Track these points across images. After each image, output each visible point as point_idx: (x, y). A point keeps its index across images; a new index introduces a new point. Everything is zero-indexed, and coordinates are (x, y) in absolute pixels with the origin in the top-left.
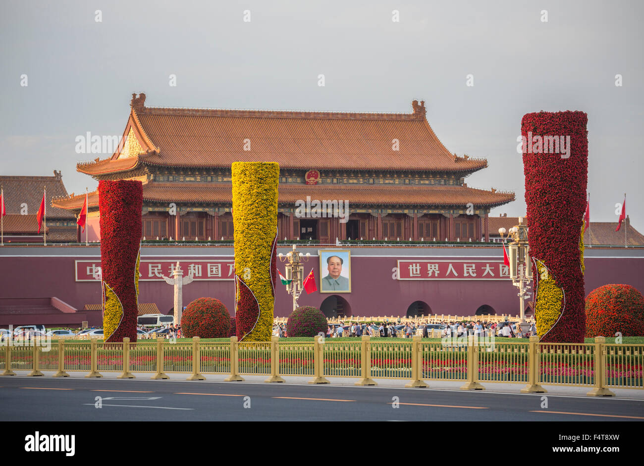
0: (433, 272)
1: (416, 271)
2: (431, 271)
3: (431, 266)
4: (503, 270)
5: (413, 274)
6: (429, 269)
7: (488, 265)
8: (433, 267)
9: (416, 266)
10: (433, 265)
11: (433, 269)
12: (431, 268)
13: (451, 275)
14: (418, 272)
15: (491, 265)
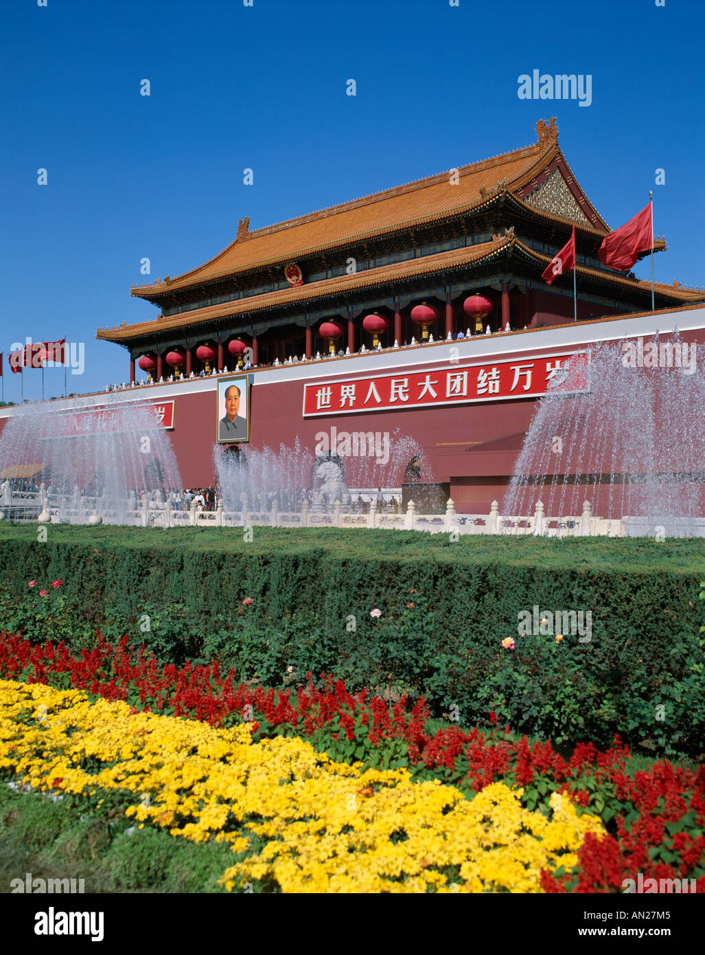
0: (348, 400)
1: (326, 400)
2: (345, 397)
3: (345, 389)
4: (452, 383)
5: (321, 405)
6: (342, 395)
7: (428, 377)
8: (348, 391)
9: (326, 392)
10: (348, 387)
11: (348, 393)
12: (345, 393)
13: (372, 402)
14: (328, 402)
15: (434, 375)
